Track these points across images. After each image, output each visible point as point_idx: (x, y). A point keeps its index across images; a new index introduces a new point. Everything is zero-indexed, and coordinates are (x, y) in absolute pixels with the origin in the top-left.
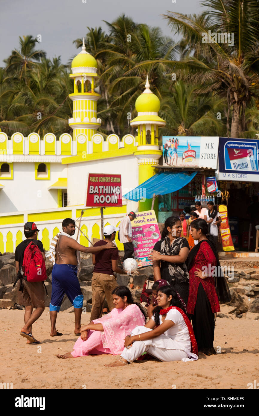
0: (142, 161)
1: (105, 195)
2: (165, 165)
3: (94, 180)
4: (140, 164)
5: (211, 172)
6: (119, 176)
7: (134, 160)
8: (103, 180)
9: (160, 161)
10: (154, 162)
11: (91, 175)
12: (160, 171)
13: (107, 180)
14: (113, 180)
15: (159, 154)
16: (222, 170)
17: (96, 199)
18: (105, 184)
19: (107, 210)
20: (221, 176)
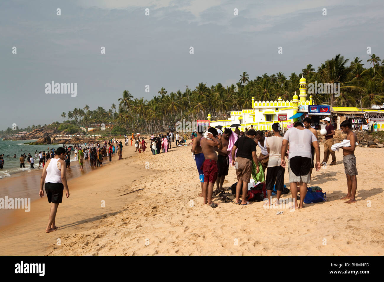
0: (294, 110)
1: (283, 118)
2: (299, 111)
3: (280, 115)
4: (294, 111)
5: (307, 113)
6: (286, 114)
7: (293, 110)
8: (282, 115)
9: (298, 110)
10: (297, 110)
11: (279, 114)
12: (298, 112)
13: (283, 115)
14: (285, 115)
15: (298, 109)
16: (309, 112)
17: (280, 119)
18: (283, 116)
19: (283, 121)
20: (309, 114)
